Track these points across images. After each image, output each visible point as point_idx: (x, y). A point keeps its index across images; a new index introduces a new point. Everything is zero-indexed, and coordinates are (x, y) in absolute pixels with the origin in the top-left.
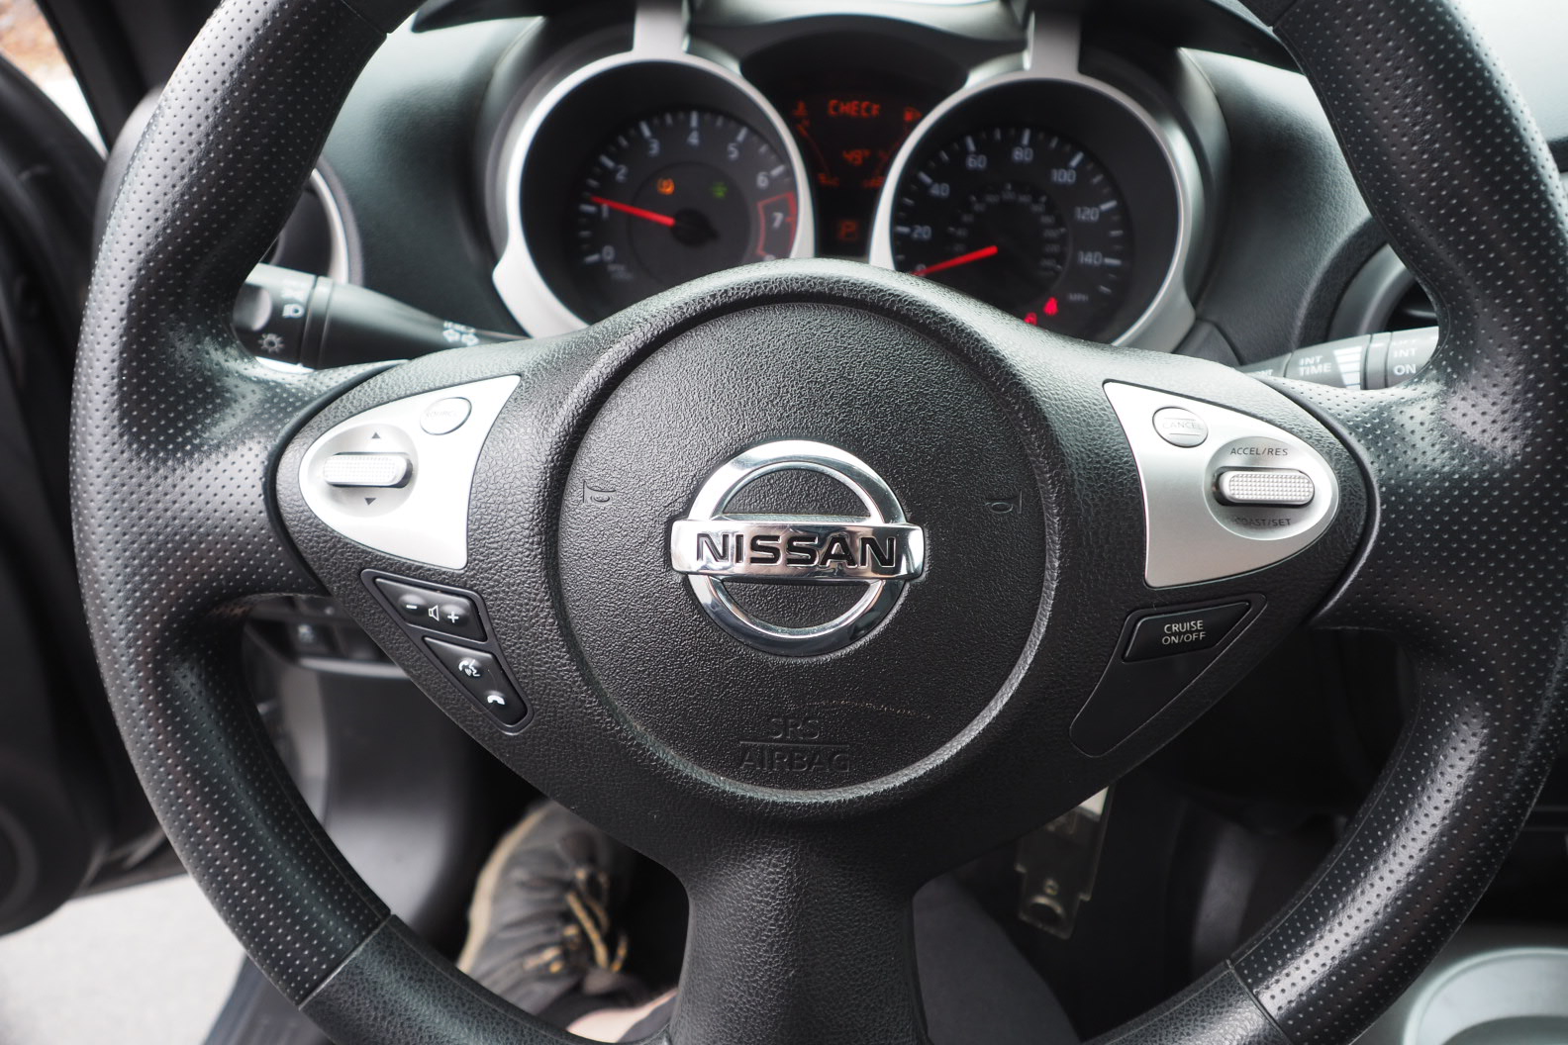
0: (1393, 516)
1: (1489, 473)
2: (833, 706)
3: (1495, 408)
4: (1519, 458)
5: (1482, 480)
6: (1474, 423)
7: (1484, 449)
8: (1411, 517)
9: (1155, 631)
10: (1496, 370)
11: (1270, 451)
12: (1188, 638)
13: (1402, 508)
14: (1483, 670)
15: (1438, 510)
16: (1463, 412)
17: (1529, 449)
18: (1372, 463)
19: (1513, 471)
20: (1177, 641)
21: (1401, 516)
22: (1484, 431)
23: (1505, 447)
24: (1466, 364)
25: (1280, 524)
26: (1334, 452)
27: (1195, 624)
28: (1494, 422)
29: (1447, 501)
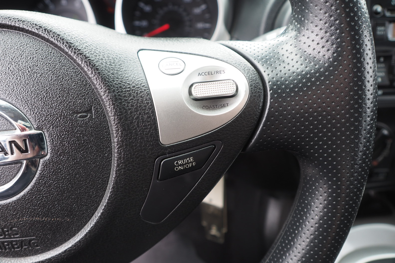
0: (276, 96)
1: (318, 69)
2: (21, 221)
3: (318, 37)
4: (331, 59)
5: (315, 73)
6: (309, 46)
7: (315, 58)
8: (284, 95)
9: (170, 165)
10: (316, 18)
11: (217, 72)
12: (187, 166)
13: (280, 91)
14: (326, 163)
15: (296, 90)
16: (304, 42)
17: (335, 55)
18: (265, 71)
19: (329, 66)
20: (182, 168)
21: (280, 95)
22: (314, 49)
23: (324, 55)
24: (303, 19)
25: (223, 106)
26: (246, 68)
27: (190, 159)
28: (318, 44)
29: (300, 85)
